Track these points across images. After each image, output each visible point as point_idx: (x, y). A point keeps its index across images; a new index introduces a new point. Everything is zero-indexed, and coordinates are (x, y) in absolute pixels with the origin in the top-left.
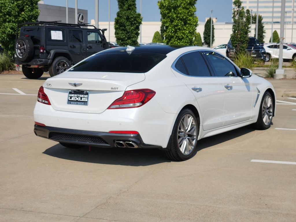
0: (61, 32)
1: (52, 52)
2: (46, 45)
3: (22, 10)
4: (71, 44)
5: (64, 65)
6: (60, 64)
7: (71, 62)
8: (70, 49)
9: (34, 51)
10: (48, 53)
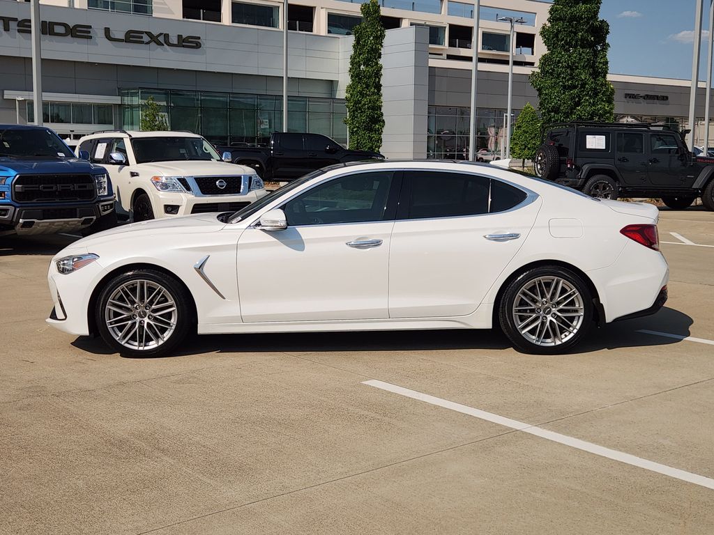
0: (604, 137)
1: (586, 168)
2: (575, 157)
3: (578, 104)
4: (619, 155)
5: (604, 188)
6: (598, 186)
7: (619, 184)
8: (618, 162)
9: (560, 166)
10: (579, 169)
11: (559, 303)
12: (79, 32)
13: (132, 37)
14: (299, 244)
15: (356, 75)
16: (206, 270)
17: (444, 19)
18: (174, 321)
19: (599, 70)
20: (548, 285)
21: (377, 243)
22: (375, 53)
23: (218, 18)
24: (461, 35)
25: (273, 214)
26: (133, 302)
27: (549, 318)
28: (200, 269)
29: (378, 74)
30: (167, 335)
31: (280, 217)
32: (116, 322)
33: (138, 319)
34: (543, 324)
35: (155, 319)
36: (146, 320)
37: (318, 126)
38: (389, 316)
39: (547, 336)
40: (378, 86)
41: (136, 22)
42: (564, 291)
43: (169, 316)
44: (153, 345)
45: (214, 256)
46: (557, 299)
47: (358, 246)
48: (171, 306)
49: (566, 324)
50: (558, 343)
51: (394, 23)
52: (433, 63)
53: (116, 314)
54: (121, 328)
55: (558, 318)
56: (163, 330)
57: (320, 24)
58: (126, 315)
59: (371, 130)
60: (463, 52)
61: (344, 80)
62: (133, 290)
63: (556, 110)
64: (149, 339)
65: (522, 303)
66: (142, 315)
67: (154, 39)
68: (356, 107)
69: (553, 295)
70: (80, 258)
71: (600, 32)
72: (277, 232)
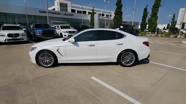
0: (123, 26)
11: (130, 57)
12: (59, 14)
13: (65, 14)
14: (78, 45)
15: (91, 18)
16: (59, 51)
17: (101, 13)
18: (53, 61)
19: (121, 18)
20: (128, 54)
21: (94, 45)
22: (93, 16)
23: (75, 12)
24: (103, 15)
25: (72, 39)
26: (44, 57)
27: (128, 60)
28: (58, 51)
29: (94, 18)
30: (52, 63)
31: (74, 40)
32: (42, 61)
33: (46, 60)
34: (127, 61)
35: (49, 60)
36: (48, 60)
37: (86, 25)
38: (96, 60)
39: (127, 64)
40: (94, 20)
41: (66, 13)
42: (131, 55)
43: (52, 60)
44: (49, 65)
45: (60, 48)
46: (130, 56)
47: (90, 46)
48: (52, 58)
49: (131, 61)
50: (129, 65)
51: (96, 13)
52: (100, 18)
53: (41, 59)
54: (43, 62)
55: (130, 60)
56: (51, 63)
57: (87, 13)
58: (43, 59)
59: (93, 25)
60: (104, 17)
61: (90, 19)
62: (44, 55)
63: (116, 23)
64: (48, 64)
65: (123, 57)
66: (47, 60)
67: (68, 15)
68: (91, 22)
69: (129, 56)
70: (33, 48)
71: (122, 13)
72: (73, 43)
